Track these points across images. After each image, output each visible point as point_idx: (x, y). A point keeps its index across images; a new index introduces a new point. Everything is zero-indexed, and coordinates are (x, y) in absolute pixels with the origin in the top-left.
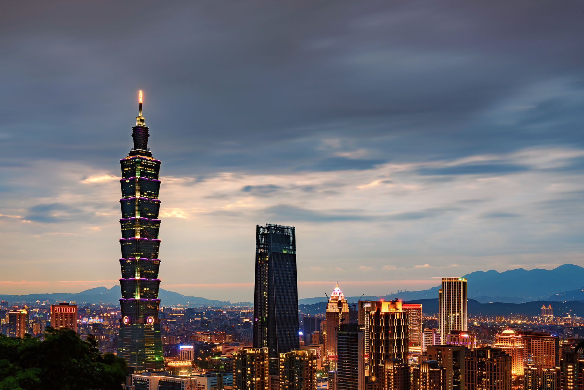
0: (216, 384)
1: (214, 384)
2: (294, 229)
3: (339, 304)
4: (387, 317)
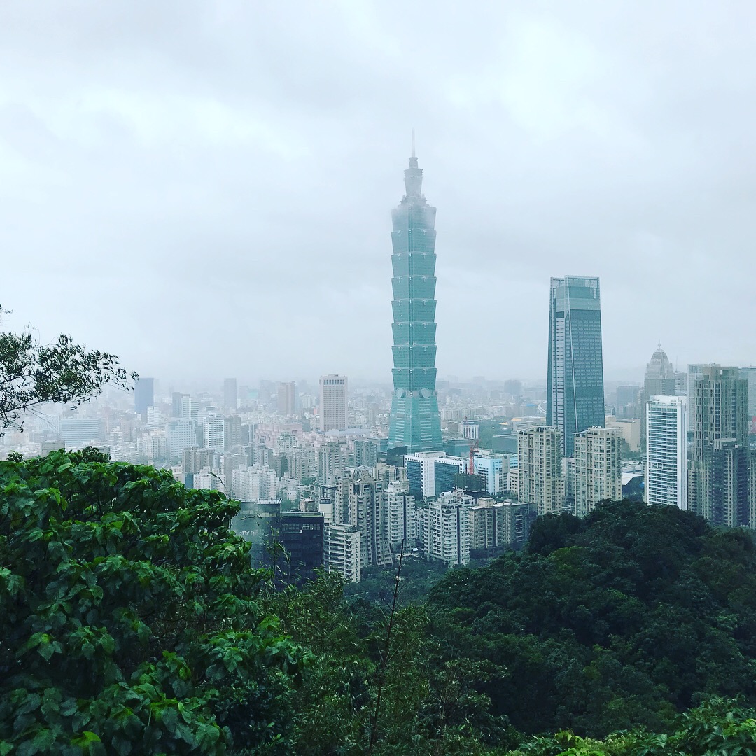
0: (501, 467)
1: (499, 467)
2: (598, 280)
3: (662, 369)
4: (717, 386)
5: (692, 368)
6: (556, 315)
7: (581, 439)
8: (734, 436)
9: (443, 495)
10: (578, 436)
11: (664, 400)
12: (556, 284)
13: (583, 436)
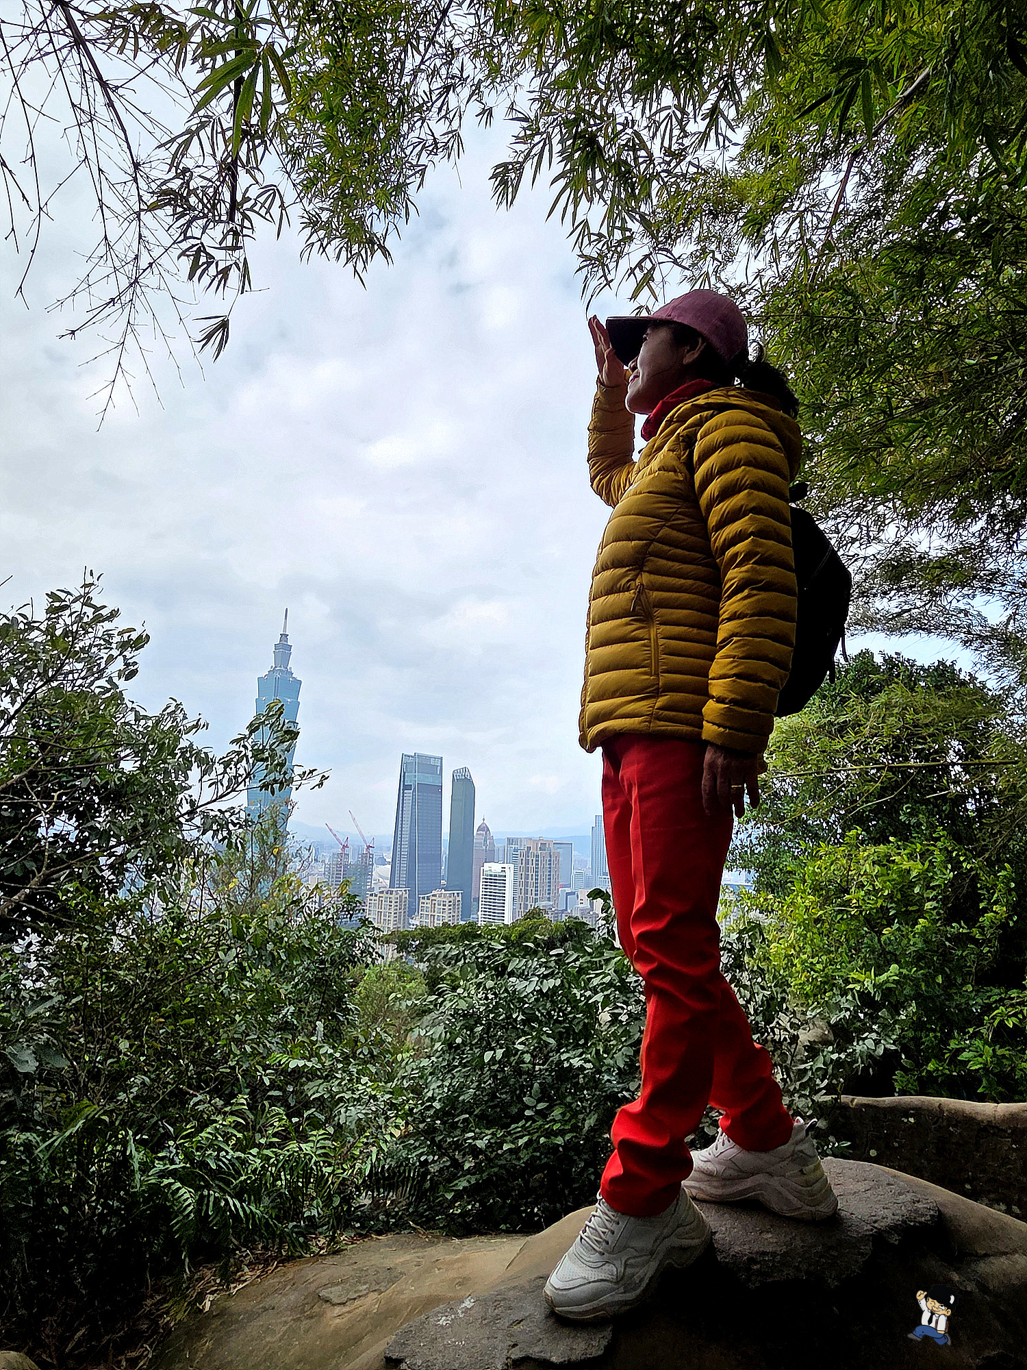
2: (442, 758)
3: (485, 840)
4: (537, 856)
5: (511, 841)
6: (404, 787)
7: (426, 901)
8: (549, 899)
10: (423, 898)
11: (495, 868)
12: (406, 760)
13: (428, 899)
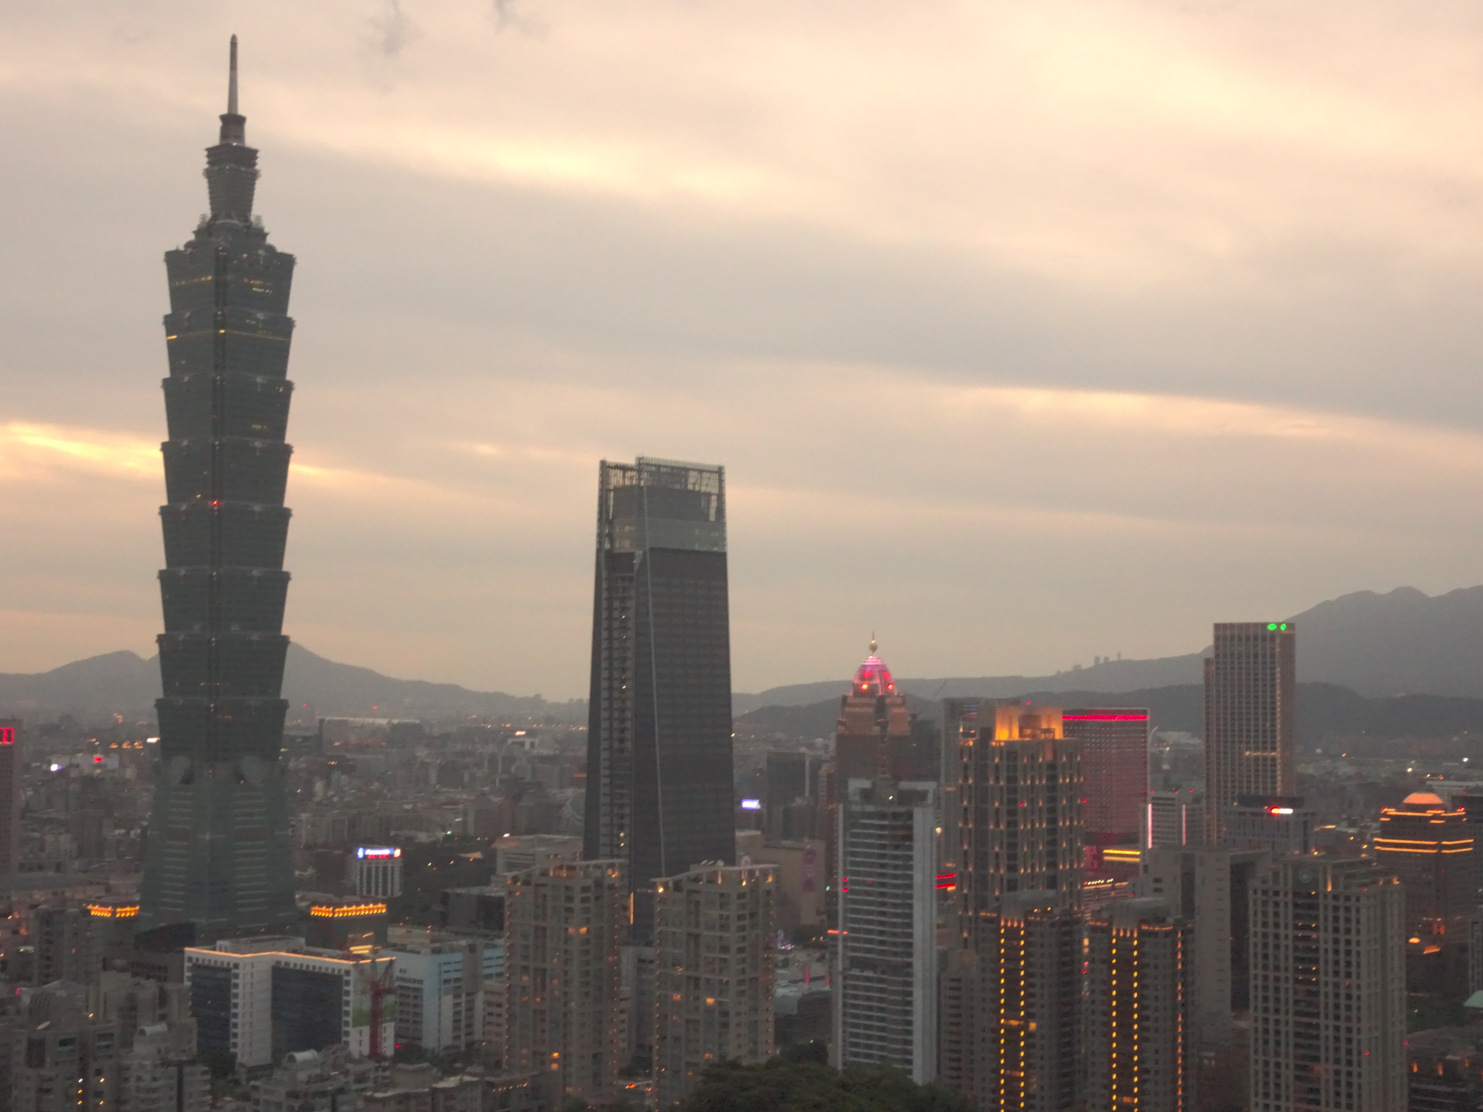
1: (453, 976)
2: (720, 472)
3: (880, 708)
7: (672, 895)
9: (292, 1059)
12: (615, 479)
13: (677, 888)
